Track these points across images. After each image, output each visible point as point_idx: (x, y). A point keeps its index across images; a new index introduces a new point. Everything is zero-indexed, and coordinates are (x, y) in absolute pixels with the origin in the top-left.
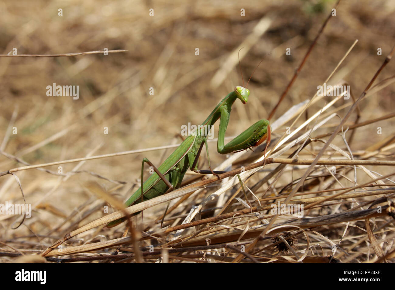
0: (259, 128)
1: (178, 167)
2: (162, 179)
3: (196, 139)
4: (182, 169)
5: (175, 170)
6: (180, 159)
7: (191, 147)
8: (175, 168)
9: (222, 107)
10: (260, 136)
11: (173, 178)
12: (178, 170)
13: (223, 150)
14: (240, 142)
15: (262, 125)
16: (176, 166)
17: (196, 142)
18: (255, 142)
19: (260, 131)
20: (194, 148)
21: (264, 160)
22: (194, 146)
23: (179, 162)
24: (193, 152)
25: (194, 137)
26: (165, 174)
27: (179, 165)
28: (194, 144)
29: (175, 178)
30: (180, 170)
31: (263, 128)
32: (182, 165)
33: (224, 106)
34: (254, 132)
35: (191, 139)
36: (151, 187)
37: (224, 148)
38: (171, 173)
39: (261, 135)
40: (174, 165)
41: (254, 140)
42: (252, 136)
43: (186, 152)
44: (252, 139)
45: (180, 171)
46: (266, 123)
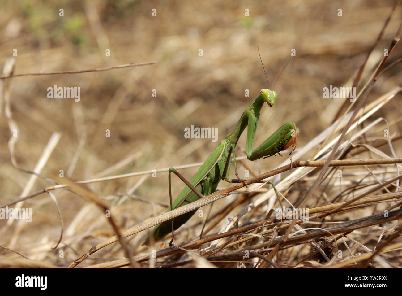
0: (285, 131)
1: (209, 177)
2: (193, 190)
3: (225, 147)
4: (213, 179)
5: (206, 181)
6: (210, 168)
7: (221, 156)
8: (206, 178)
9: (249, 111)
10: (287, 140)
11: (205, 189)
12: (209, 180)
13: (251, 156)
14: (267, 147)
15: (288, 127)
16: (207, 176)
17: (226, 150)
18: (283, 146)
19: (287, 134)
20: (224, 156)
21: (291, 164)
22: (224, 154)
23: (210, 172)
24: (223, 160)
25: (224, 145)
26: (196, 184)
27: (210, 174)
28: (224, 152)
29: (207, 189)
30: (211, 180)
31: (289, 131)
32: (213, 175)
33: (251, 110)
34: (280, 135)
35: (221, 147)
36: (184, 199)
37: (252, 154)
38: (203, 184)
39: (289, 138)
40: (205, 175)
41: (282, 144)
42: (278, 140)
43: (216, 161)
44: (280, 143)
45: (212, 182)
46: (292, 126)
